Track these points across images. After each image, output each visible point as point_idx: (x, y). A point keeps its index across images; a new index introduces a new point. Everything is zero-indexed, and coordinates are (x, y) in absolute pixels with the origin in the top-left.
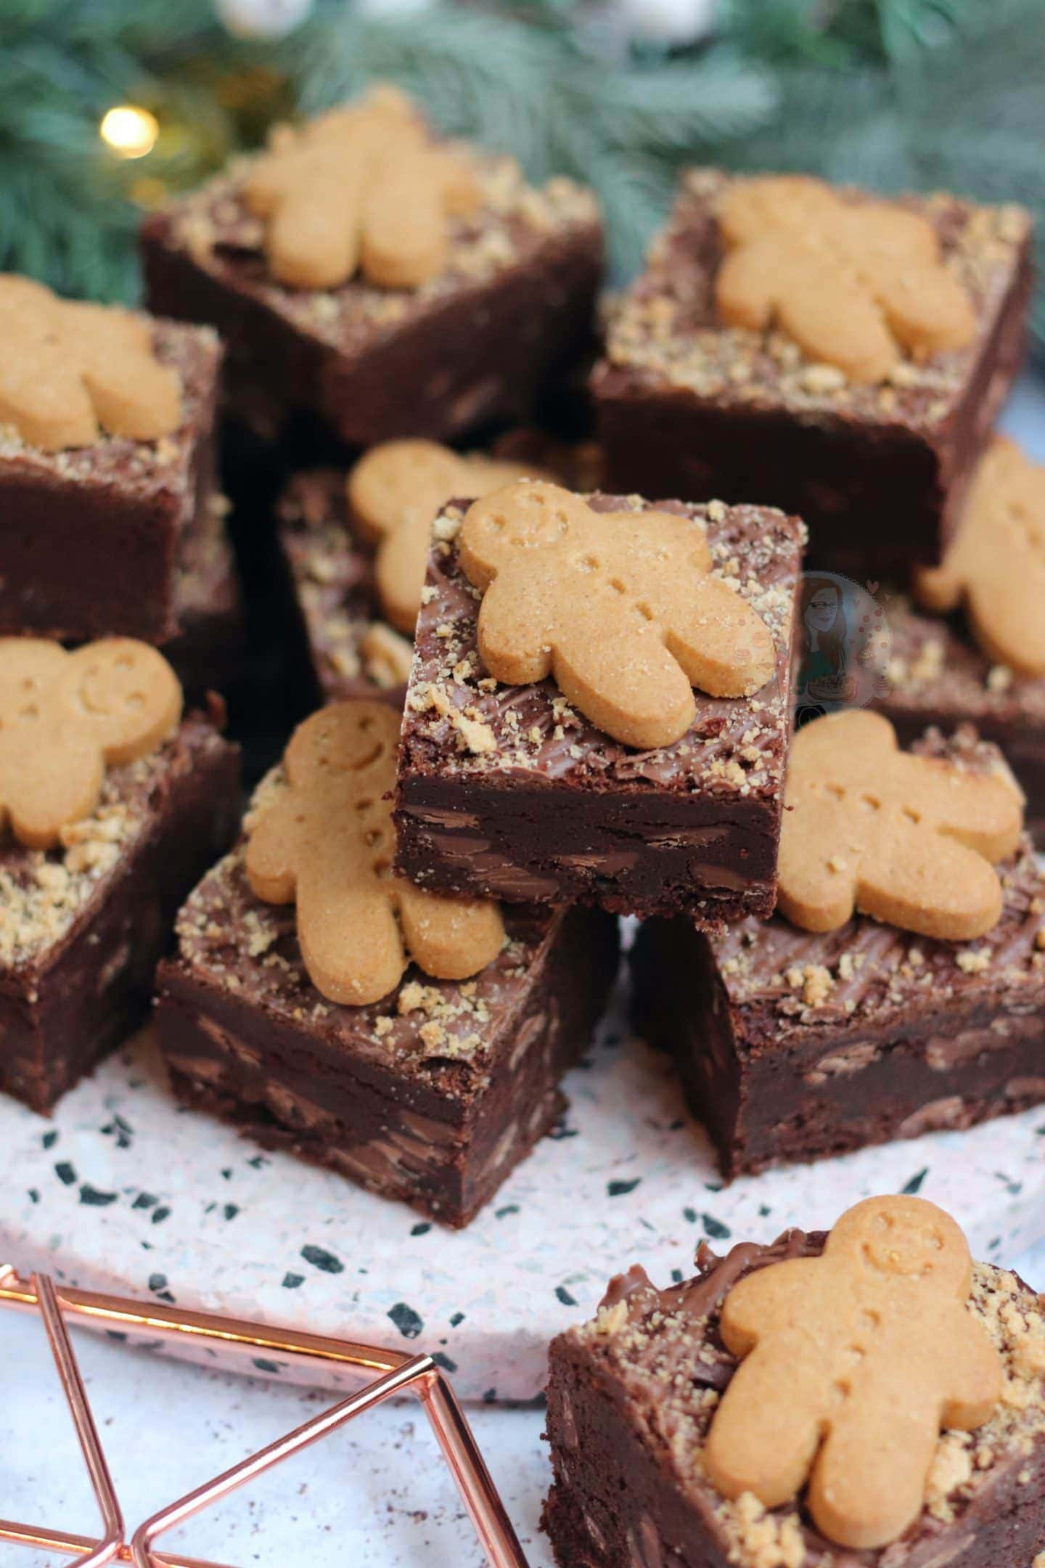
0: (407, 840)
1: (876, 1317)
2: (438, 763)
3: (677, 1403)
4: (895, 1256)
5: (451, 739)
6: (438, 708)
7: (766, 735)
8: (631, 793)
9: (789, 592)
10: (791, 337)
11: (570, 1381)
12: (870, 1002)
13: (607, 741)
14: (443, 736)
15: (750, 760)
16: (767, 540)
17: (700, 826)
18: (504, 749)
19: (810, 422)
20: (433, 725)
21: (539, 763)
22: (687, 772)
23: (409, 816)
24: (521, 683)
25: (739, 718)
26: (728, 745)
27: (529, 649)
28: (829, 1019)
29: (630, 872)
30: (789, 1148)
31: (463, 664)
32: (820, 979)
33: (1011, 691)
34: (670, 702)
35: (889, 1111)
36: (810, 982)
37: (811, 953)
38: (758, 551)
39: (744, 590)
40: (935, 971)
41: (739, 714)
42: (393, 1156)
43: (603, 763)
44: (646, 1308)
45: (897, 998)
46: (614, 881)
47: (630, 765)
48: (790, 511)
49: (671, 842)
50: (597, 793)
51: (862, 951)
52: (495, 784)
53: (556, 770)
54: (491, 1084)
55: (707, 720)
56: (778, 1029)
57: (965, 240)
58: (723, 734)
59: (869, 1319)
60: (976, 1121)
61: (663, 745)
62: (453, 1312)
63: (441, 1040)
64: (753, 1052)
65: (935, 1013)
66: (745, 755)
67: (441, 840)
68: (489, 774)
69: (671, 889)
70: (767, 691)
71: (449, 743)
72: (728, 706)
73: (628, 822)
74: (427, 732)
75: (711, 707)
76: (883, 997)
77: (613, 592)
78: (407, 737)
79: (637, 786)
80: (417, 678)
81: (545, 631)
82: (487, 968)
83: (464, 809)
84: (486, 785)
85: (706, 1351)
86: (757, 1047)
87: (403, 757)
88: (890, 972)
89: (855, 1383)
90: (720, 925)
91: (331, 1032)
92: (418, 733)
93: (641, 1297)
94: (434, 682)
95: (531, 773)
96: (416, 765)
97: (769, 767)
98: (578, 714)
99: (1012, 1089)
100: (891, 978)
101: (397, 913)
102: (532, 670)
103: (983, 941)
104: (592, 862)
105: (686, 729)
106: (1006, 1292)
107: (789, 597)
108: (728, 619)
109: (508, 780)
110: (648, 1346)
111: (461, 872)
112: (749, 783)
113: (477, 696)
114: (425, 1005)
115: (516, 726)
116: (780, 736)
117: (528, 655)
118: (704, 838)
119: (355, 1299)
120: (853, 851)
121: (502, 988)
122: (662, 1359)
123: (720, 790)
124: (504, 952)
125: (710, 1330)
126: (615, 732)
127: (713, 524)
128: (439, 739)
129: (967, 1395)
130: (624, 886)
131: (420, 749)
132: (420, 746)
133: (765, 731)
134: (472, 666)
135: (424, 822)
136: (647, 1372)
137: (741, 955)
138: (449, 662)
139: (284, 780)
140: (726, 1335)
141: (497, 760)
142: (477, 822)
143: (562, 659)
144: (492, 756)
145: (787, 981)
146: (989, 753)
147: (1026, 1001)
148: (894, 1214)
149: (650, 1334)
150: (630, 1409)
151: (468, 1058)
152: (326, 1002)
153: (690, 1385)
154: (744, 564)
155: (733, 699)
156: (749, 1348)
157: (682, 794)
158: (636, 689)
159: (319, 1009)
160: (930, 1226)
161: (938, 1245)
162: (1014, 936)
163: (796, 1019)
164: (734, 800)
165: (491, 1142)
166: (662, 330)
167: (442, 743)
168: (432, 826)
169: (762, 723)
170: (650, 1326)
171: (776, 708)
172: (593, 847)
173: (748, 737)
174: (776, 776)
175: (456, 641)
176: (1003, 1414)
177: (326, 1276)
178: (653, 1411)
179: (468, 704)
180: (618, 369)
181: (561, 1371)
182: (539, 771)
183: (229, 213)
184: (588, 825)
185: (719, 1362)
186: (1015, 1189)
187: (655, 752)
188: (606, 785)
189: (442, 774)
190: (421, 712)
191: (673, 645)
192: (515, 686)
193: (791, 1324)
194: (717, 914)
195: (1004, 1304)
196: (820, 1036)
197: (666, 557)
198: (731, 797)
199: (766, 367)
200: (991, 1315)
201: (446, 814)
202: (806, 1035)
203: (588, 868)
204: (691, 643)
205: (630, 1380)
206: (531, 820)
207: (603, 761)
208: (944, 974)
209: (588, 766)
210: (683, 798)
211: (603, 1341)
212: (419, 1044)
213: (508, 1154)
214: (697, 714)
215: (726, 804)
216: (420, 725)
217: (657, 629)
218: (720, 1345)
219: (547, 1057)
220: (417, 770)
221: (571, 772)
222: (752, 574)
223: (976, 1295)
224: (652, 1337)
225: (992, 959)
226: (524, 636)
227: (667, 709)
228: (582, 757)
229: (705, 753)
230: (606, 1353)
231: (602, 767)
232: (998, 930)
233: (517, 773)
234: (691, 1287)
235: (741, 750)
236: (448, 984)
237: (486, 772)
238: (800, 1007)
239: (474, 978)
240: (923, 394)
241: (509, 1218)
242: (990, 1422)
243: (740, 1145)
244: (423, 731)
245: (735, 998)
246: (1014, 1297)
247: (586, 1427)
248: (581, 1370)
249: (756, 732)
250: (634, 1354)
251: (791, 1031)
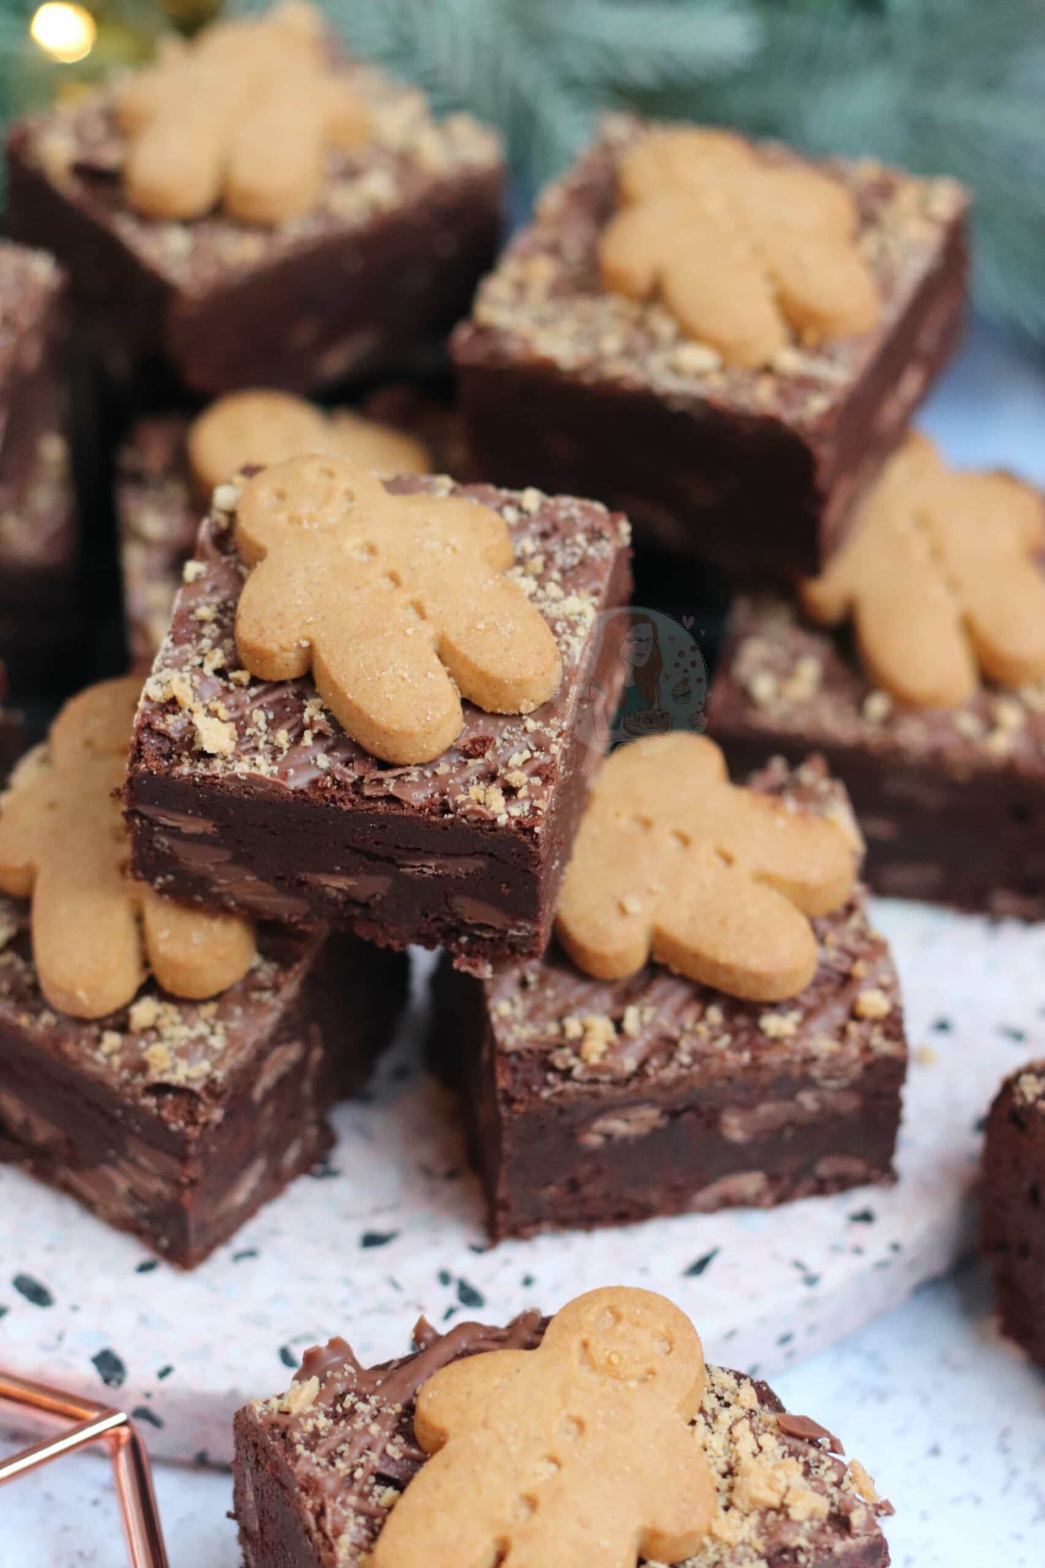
0: (143, 841)
1: (581, 1424)
2: (171, 761)
3: (353, 1500)
4: (615, 1359)
5: (189, 736)
6: (178, 700)
7: (537, 759)
8: (378, 813)
9: (595, 600)
10: (671, 311)
11: (252, 1460)
12: (655, 1062)
13: (358, 752)
14: (180, 732)
15: (514, 786)
16: (581, 538)
17: (457, 856)
18: (246, 752)
19: (678, 406)
20: (170, 718)
21: (278, 771)
22: (443, 794)
23: (143, 817)
24: (275, 679)
25: (511, 737)
26: (493, 767)
27: (283, 641)
28: (606, 1078)
29: (383, 898)
30: (563, 1213)
31: (215, 653)
32: (601, 1028)
33: (888, 722)
34: (427, 714)
35: (680, 1181)
36: (590, 1034)
37: (596, 1000)
38: (569, 550)
39: (540, 594)
40: (735, 1033)
41: (511, 733)
42: (122, 1185)
43: (349, 776)
44: (340, 1388)
45: (686, 1059)
46: (366, 906)
47: (380, 781)
48: (613, 507)
49: (425, 869)
50: (341, 809)
51: (654, 1004)
52: (231, 789)
53: (298, 781)
54: (227, 1116)
55: (471, 737)
56: (546, 1084)
57: (888, 214)
58: (489, 755)
59: (573, 1427)
60: (782, 1198)
61: (419, 762)
62: (160, 1366)
63: (167, 1064)
64: (516, 1107)
65: (730, 1079)
66: (509, 780)
67: (179, 847)
68: (223, 778)
69: (429, 920)
70: (547, 710)
71: (186, 739)
72: (501, 723)
73: (377, 843)
74: (162, 726)
75: (481, 722)
76: (670, 1057)
77: (386, 584)
78: (141, 729)
79: (385, 805)
80: (163, 664)
81: (304, 623)
82: (231, 989)
83: (200, 814)
84: (222, 790)
85: (394, 1444)
86: (521, 1101)
87: (135, 752)
88: (682, 1029)
89: (543, 1500)
90: (480, 965)
91: (57, 1042)
92: (153, 726)
93: (338, 1375)
94: (181, 671)
95: (269, 781)
96: (146, 762)
97: (533, 795)
98: (332, 720)
99: (824, 1168)
100: (681, 1037)
101: (139, 919)
102: (287, 665)
103: (793, 1003)
104: (342, 883)
105: (448, 746)
106: (743, 1408)
107: (593, 605)
108: (510, 626)
109: (244, 787)
110: (331, 1432)
111: (202, 883)
112: (508, 813)
113: (227, 690)
114: (160, 1023)
115: (263, 726)
116: (553, 762)
117: (283, 649)
118: (461, 868)
119: (60, 1338)
120: (651, 892)
121: (245, 1013)
122: (344, 1447)
123: (474, 817)
124: (252, 972)
125: (405, 1420)
126: (366, 742)
127: (525, 516)
128: (176, 736)
129: (670, 1526)
130: (377, 913)
131: (152, 745)
132: (153, 741)
133: (536, 754)
134: (225, 655)
135: (159, 825)
136: (324, 1462)
137: (517, 998)
138: (201, 649)
139: (46, 760)
140: (418, 1429)
141: (236, 763)
142: (215, 829)
143: (319, 656)
144: (230, 758)
145: (563, 1031)
146: (832, 791)
147: (838, 1074)
148: (624, 1309)
149: (335, 1417)
150: (299, 1501)
151: (197, 1087)
152: (54, 1011)
153: (372, 1480)
154: (550, 564)
155: (507, 716)
156: (439, 1445)
157: (433, 818)
158: (392, 697)
159: (47, 1018)
160: (661, 1327)
161: (668, 1349)
162: (830, 1000)
163: (566, 1074)
164: (491, 830)
165: (231, 1177)
166: (538, 290)
167: (177, 739)
168: (168, 830)
169: (536, 745)
170: (339, 1409)
171: (553, 729)
172: (342, 867)
173: (516, 759)
174: (540, 806)
175: (214, 626)
176: (711, 1548)
177: (34, 1311)
178: (323, 1508)
179: (215, 698)
180: (484, 332)
181: (244, 1448)
182: (278, 780)
183: (97, 130)
184: (335, 843)
185: (406, 1457)
186: (811, 1281)
187: (408, 769)
188: (352, 801)
189: (174, 774)
190: (160, 703)
191: (445, 653)
192: (270, 682)
193: (485, 1425)
194: (478, 952)
195: (737, 1421)
196: (595, 1095)
197: (454, 550)
198: (487, 827)
199: (640, 341)
200: (720, 1434)
201: (181, 818)
202: (578, 1093)
203: (339, 890)
204: (463, 650)
205: (301, 1468)
206: (273, 832)
207: (351, 775)
208: (744, 1037)
209: (334, 779)
210: (435, 823)
211: (284, 1420)
212: (142, 1067)
213: (253, 1192)
214: (463, 730)
215: (482, 833)
216: (155, 717)
217: (429, 630)
218: (411, 1439)
219: (307, 1088)
220: (147, 767)
221: (314, 783)
222: (556, 575)
223: (708, 1409)
224: (336, 1423)
225: (800, 1025)
226: (281, 627)
227: (423, 722)
228: (329, 768)
229: (465, 775)
230: (284, 1436)
231: (350, 781)
232: (813, 991)
233: (253, 779)
234: (397, 1368)
235: (506, 774)
236: (185, 1003)
237: (220, 776)
238: (573, 1061)
239: (218, 997)
240: (807, 384)
241: (246, 1264)
242: (696, 1555)
243: (505, 1206)
244: (159, 725)
245: (503, 1044)
246: (751, 1414)
247: (266, 1512)
248: (259, 1450)
249: (527, 754)
250: (314, 1439)
251: (560, 1087)
